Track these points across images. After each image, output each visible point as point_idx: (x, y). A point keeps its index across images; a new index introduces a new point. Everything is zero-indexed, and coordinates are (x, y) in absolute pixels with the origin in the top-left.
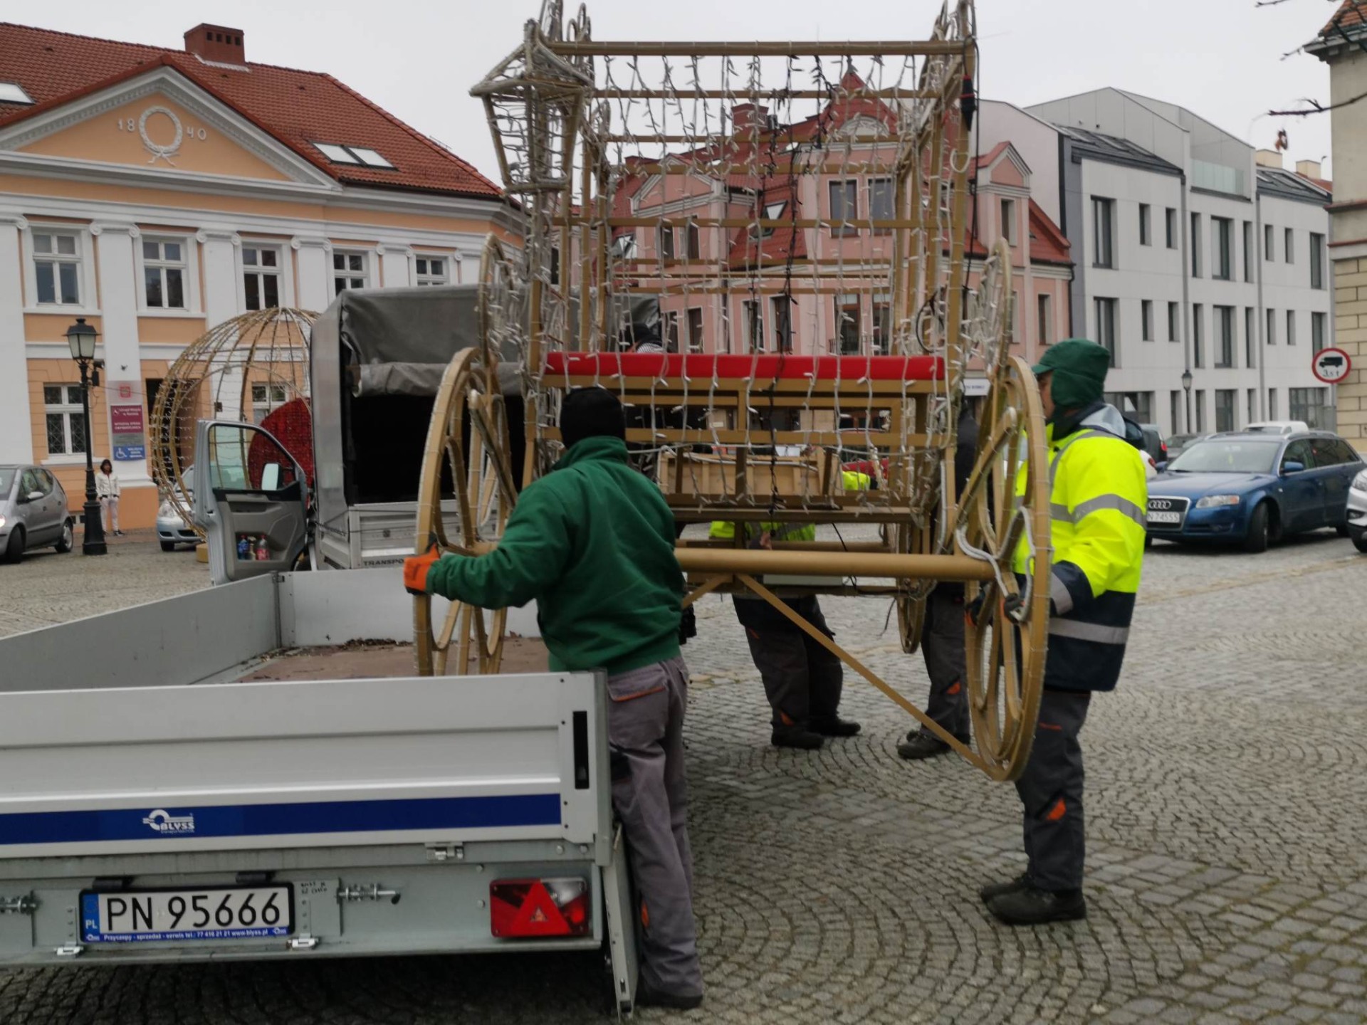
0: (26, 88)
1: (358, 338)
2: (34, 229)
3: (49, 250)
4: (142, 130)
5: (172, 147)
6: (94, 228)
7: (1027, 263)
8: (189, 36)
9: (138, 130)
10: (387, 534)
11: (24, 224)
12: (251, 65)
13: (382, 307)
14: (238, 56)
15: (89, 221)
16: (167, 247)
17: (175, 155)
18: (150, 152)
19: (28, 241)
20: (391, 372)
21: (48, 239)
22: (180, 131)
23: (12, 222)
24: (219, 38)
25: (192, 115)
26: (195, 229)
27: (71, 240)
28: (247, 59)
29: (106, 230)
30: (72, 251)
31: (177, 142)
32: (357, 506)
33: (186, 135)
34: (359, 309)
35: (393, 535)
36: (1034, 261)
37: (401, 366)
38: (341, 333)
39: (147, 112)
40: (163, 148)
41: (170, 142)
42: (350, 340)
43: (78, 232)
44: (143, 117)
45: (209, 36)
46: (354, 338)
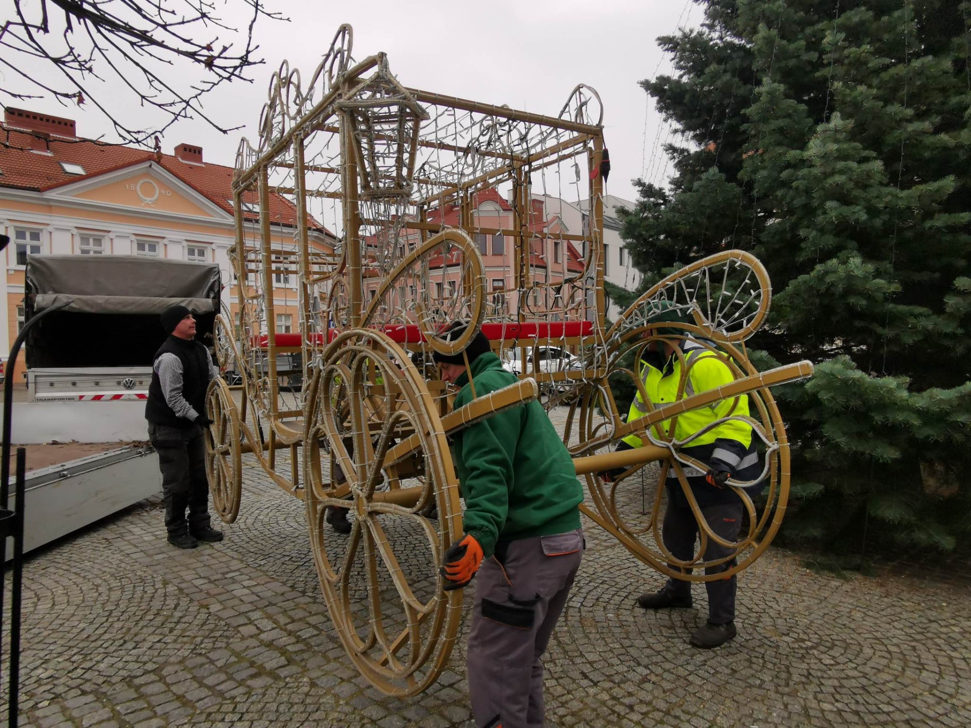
0: (84, 167)
1: (38, 280)
2: (80, 234)
3: (88, 244)
4: (138, 190)
5: (153, 199)
6: (111, 235)
7: (566, 271)
8: (176, 149)
9: (136, 190)
10: (52, 384)
11: (75, 231)
12: (206, 164)
13: (53, 265)
14: (200, 159)
15: (109, 232)
16: (150, 246)
17: (155, 202)
18: (142, 201)
19: (77, 240)
20: (55, 300)
21: (88, 239)
22: (157, 191)
23: (68, 230)
24: (190, 151)
25: (163, 184)
26: (164, 238)
27: (100, 241)
28: (204, 160)
29: (117, 236)
30: (100, 245)
31: (156, 197)
32: (33, 369)
33: (160, 193)
34: (37, 265)
35: (55, 385)
36: (569, 270)
37: (61, 296)
38: (27, 277)
39: (142, 182)
40: (148, 199)
41: (153, 196)
42: (31, 281)
43: (104, 236)
44: (139, 184)
45: (185, 150)
46: (35, 281)
